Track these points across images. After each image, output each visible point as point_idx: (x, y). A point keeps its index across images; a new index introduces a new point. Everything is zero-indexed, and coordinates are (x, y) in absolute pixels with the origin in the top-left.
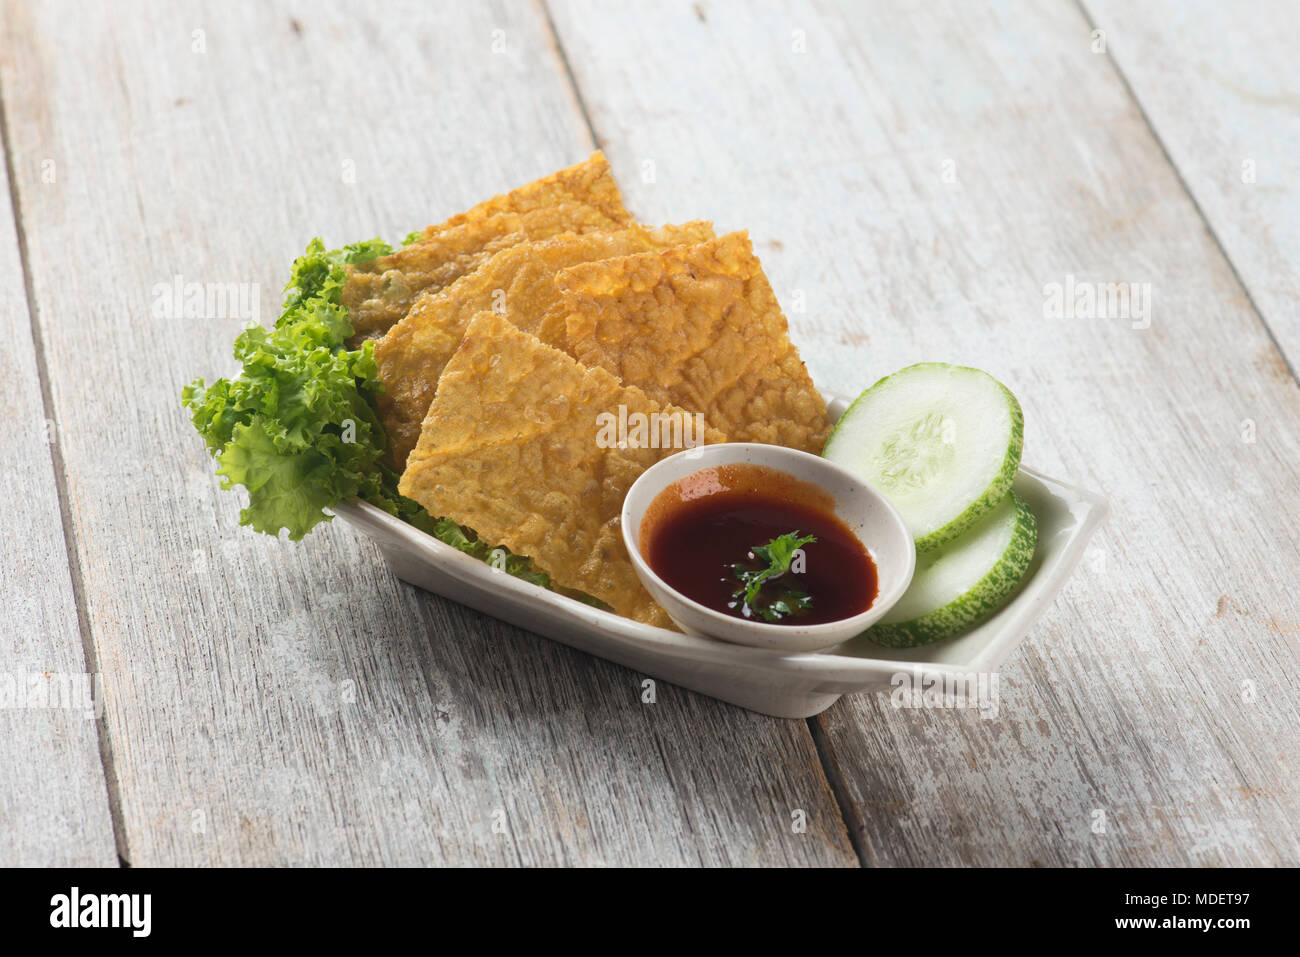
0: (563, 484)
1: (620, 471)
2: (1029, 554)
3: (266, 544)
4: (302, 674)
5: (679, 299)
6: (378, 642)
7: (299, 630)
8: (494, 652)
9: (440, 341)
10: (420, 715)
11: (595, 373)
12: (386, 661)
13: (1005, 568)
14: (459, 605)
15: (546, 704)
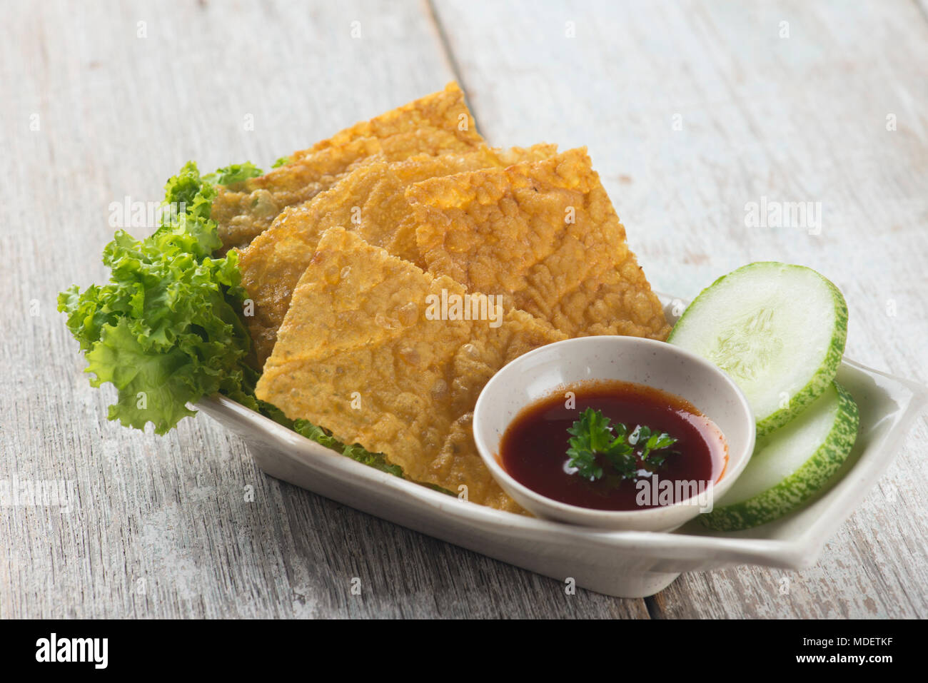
0: (414, 385)
1: (467, 371)
2: (852, 439)
3: (143, 443)
4: (169, 561)
5: (523, 210)
6: (242, 531)
7: (169, 520)
8: (351, 540)
9: (301, 251)
10: (278, 598)
11: (442, 282)
12: (248, 548)
13: (829, 451)
14: (320, 497)
15: (398, 587)
